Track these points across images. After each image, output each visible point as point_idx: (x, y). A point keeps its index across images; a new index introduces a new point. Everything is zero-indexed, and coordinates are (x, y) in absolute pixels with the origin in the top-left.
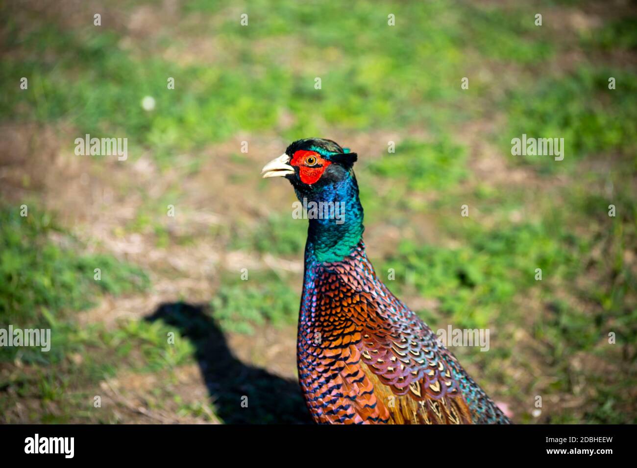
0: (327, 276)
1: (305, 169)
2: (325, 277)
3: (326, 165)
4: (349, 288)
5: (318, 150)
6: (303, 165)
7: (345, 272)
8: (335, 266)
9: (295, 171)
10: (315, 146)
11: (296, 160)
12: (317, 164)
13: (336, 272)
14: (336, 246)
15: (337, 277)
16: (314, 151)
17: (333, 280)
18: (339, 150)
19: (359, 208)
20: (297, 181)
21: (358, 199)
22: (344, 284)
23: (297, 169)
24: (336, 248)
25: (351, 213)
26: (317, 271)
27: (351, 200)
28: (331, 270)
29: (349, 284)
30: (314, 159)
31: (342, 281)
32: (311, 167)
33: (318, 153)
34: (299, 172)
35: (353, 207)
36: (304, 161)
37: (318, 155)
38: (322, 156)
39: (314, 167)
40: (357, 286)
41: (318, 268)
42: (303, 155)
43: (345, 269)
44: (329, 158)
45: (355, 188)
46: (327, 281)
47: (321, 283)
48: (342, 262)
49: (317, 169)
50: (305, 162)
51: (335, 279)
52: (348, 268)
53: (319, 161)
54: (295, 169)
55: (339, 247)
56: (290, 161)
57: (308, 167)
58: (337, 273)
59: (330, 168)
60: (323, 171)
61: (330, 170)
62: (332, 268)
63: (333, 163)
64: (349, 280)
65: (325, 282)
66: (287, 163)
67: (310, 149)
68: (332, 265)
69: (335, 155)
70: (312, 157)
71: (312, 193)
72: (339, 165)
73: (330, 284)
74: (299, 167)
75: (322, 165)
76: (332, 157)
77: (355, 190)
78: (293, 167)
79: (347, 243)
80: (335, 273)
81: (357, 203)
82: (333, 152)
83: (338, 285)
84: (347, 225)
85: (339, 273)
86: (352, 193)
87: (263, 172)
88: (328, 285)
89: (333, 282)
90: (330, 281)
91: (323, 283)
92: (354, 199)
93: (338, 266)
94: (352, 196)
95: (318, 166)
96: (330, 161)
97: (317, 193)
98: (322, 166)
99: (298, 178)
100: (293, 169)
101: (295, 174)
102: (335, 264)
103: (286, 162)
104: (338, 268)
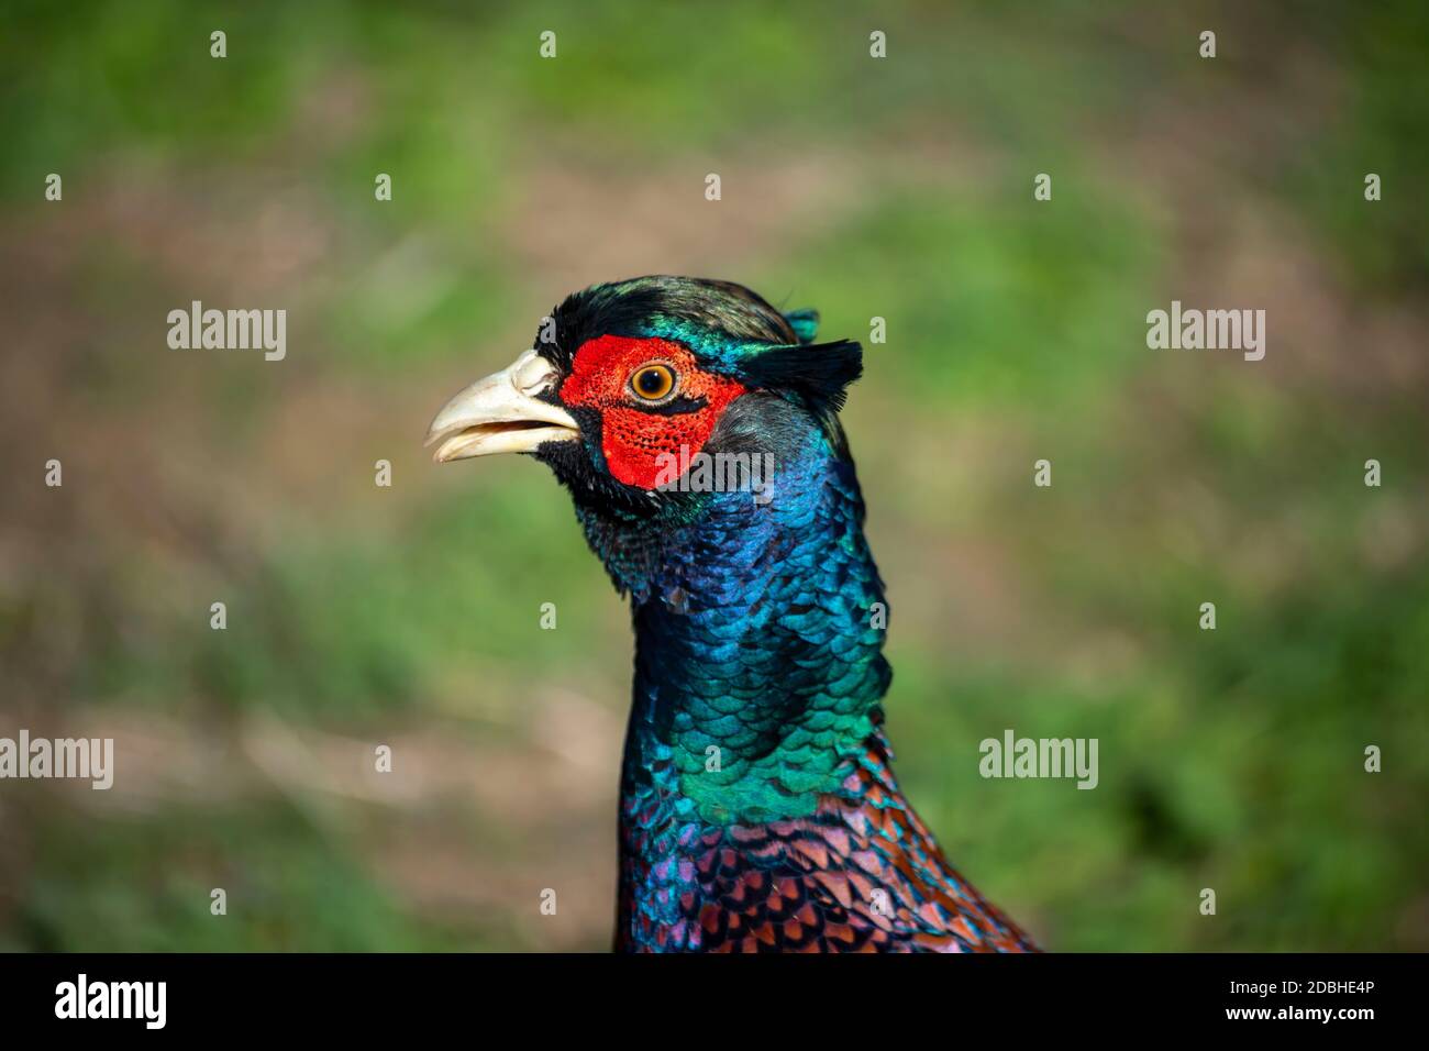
0: (757, 883)
1: (626, 418)
2: (749, 891)
3: (722, 399)
4: (861, 924)
5: (681, 332)
6: (619, 403)
7: (831, 861)
8: (786, 840)
9: (583, 428)
10: (667, 315)
11: (582, 382)
12: (681, 397)
13: (791, 860)
14: (780, 752)
15: (801, 886)
16: (667, 339)
17: (786, 901)
18: (773, 327)
19: (867, 579)
20: (594, 473)
21: (860, 542)
22: (837, 911)
23: (590, 420)
24: (776, 763)
25: (836, 605)
26: (705, 869)
27: (832, 547)
28: (769, 860)
29: (858, 905)
30: (668, 375)
31: (827, 900)
32: (652, 411)
33: (685, 346)
34: (599, 436)
35: (842, 577)
36: (621, 383)
37: (682, 356)
38: (703, 362)
39: (666, 410)
40: (892, 916)
41: (709, 855)
42: (619, 360)
43: (831, 848)
44: (733, 370)
45: (849, 496)
46: (763, 908)
47: (734, 921)
48: (811, 818)
49: (678, 419)
50: (627, 391)
51: (793, 894)
52: (838, 839)
53: (691, 384)
54: (578, 418)
55: (793, 756)
56: (560, 383)
57: (640, 408)
58: (802, 868)
59: (738, 412)
60: (711, 425)
61: (738, 422)
62: (774, 849)
63: (750, 389)
64: (855, 895)
65: (753, 912)
66: (544, 397)
67: (651, 332)
68: (773, 836)
69: (762, 356)
70: (657, 365)
71: (658, 523)
72: (780, 397)
73: (778, 919)
74: (600, 414)
75: (702, 398)
76: (745, 363)
77: (848, 502)
78: (572, 411)
79: (824, 738)
80: (790, 868)
81: (861, 559)
82: (752, 340)
83: (812, 920)
84: (825, 655)
85: (807, 866)
86: (838, 518)
87: (436, 437)
88: (768, 925)
89: (790, 906)
90: (775, 904)
91: (744, 919)
92: (846, 542)
93: (796, 835)
94: (840, 530)
95: (683, 405)
96: (740, 381)
97: (683, 525)
98: (702, 401)
99: (596, 461)
100: (570, 421)
101: (582, 442)
102: (785, 831)
103: (538, 390)
104: (801, 845)
